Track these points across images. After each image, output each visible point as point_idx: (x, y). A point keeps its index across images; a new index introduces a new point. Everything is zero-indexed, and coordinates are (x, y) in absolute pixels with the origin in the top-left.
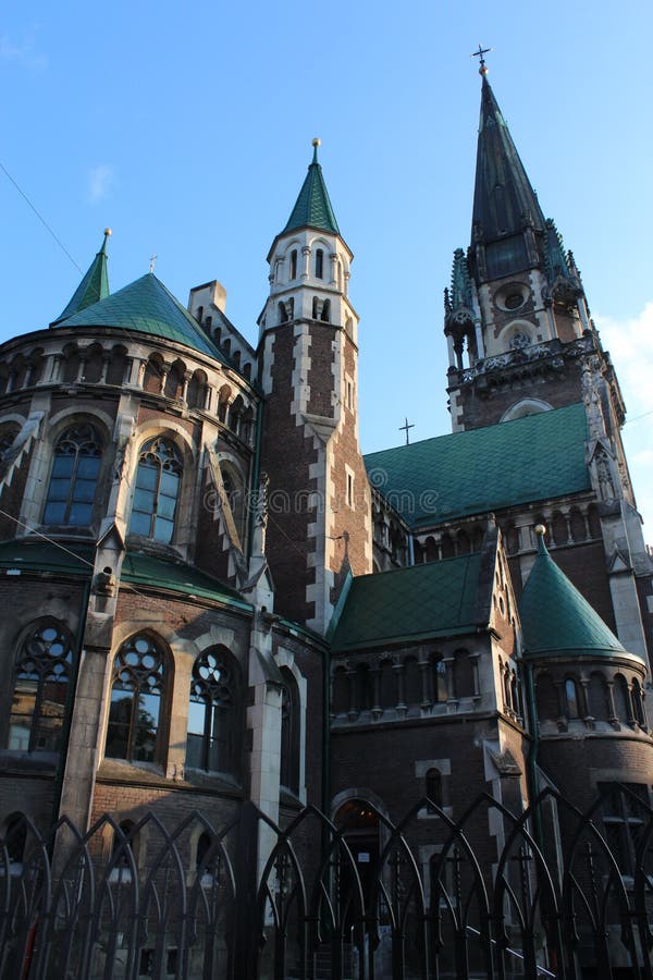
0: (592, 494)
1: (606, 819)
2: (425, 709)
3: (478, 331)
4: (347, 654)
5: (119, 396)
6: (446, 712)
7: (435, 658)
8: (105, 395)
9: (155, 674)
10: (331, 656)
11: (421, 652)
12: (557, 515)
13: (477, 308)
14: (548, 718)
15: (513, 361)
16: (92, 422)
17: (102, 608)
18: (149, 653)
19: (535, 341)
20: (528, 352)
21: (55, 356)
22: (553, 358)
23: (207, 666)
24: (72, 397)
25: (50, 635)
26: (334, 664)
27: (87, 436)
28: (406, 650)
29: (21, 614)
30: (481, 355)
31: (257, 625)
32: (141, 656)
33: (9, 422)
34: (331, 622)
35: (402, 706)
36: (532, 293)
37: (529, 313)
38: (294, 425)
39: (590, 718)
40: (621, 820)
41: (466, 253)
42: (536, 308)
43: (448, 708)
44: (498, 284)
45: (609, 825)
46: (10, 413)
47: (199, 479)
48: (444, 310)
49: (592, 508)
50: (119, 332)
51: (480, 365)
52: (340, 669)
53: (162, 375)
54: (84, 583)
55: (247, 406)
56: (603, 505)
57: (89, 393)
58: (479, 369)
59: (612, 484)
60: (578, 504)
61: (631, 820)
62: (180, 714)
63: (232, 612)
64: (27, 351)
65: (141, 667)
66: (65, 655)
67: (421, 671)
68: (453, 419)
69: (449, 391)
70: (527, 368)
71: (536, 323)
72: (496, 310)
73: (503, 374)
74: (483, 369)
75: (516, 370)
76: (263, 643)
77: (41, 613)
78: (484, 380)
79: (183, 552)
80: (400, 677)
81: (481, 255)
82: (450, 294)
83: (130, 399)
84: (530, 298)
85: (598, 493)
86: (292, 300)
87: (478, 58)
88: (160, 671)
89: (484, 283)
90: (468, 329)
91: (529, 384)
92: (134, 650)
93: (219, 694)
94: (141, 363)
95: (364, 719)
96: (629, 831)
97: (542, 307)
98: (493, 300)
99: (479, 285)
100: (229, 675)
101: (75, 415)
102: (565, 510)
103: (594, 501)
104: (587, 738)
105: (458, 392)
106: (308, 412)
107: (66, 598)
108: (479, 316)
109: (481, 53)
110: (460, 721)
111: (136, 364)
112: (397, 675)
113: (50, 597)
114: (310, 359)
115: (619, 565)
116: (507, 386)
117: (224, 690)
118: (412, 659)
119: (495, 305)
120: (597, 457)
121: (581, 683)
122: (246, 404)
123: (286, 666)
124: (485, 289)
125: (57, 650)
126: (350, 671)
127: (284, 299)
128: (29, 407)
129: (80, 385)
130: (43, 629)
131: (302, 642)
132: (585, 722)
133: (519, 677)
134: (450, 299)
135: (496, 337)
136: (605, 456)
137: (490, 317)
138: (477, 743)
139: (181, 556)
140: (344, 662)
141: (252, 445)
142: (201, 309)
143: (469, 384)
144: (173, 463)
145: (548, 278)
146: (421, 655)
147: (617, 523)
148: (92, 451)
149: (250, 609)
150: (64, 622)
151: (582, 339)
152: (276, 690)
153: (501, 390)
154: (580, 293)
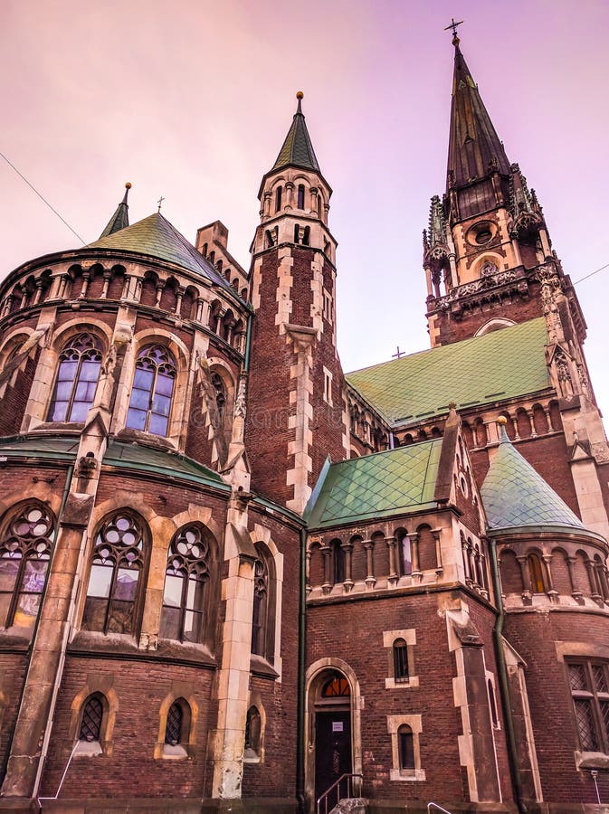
0: (553, 391)
1: (575, 693)
2: (391, 580)
3: (453, 264)
4: (322, 530)
5: (117, 309)
6: (411, 584)
7: (401, 534)
8: (104, 308)
9: (134, 550)
10: (308, 533)
11: (387, 528)
12: (521, 412)
13: (451, 245)
14: (512, 592)
15: (483, 287)
16: (94, 332)
17: (83, 489)
18: (130, 531)
19: (502, 269)
20: (495, 279)
21: (61, 276)
22: (518, 282)
23: (185, 541)
24: (75, 310)
25: (35, 516)
26: (310, 540)
27: (89, 344)
28: (373, 526)
29: (5, 498)
30: (455, 284)
31: (233, 503)
32: (121, 534)
33: (20, 335)
34: (309, 503)
35: (370, 578)
36: (500, 229)
37: (496, 245)
38: (278, 335)
39: (553, 592)
40: (591, 695)
41: (442, 200)
42: (502, 242)
43: (413, 580)
44: (469, 223)
45: (578, 700)
46: (22, 326)
47: (191, 380)
48: (423, 248)
49: (554, 404)
50: (118, 254)
51: (454, 291)
52: (315, 545)
53: (157, 291)
54: (66, 467)
55: (237, 319)
56: (563, 401)
57: (90, 306)
58: (454, 297)
59: (571, 382)
60: (539, 401)
61: (601, 694)
62: (155, 587)
63: (209, 492)
64: (38, 274)
65: (121, 543)
66: (48, 534)
67: (388, 546)
68: (431, 338)
69: (427, 316)
70: (495, 292)
71: (503, 254)
72: (467, 245)
73: (475, 299)
74: (457, 296)
75: (486, 295)
76: (240, 520)
77: (25, 495)
78: (458, 304)
79: (175, 443)
80: (369, 552)
81: (454, 200)
82: (428, 234)
83: (127, 311)
84: (498, 232)
85: (558, 391)
86: (277, 228)
87: (451, 31)
88: (140, 547)
89: (457, 223)
90: (444, 263)
91: (497, 306)
92: (115, 528)
93: (197, 567)
94: (138, 281)
95: (338, 591)
96: (598, 705)
97: (508, 240)
98: (465, 237)
99: (452, 226)
100: (206, 550)
101: (78, 326)
102: (528, 406)
103: (554, 398)
104: (551, 612)
105: (435, 317)
106: (290, 322)
107: (50, 482)
108: (453, 251)
109: (454, 26)
110: (424, 593)
111: (134, 280)
112: (366, 549)
113: (36, 481)
114: (292, 277)
115: (579, 453)
116: (478, 309)
117: (201, 564)
118: (379, 534)
119: (467, 241)
120: (557, 359)
121: (543, 559)
122: (236, 317)
123: (262, 542)
124: (458, 229)
125: (40, 530)
126: (324, 547)
127: (270, 227)
128: (37, 321)
129: (82, 300)
130: (28, 511)
131: (279, 520)
132: (549, 596)
133: (483, 552)
134: (428, 239)
135: (468, 268)
136: (564, 357)
137: (462, 251)
138: (440, 614)
139: (173, 447)
140: (319, 539)
141: (242, 352)
142: (206, 245)
143: (445, 310)
144: (168, 366)
145: (513, 213)
146: (387, 530)
147: (577, 416)
148: (93, 357)
149: (227, 489)
150: (47, 503)
151: (544, 265)
152: (249, 563)
153: (472, 313)
154: (542, 225)
